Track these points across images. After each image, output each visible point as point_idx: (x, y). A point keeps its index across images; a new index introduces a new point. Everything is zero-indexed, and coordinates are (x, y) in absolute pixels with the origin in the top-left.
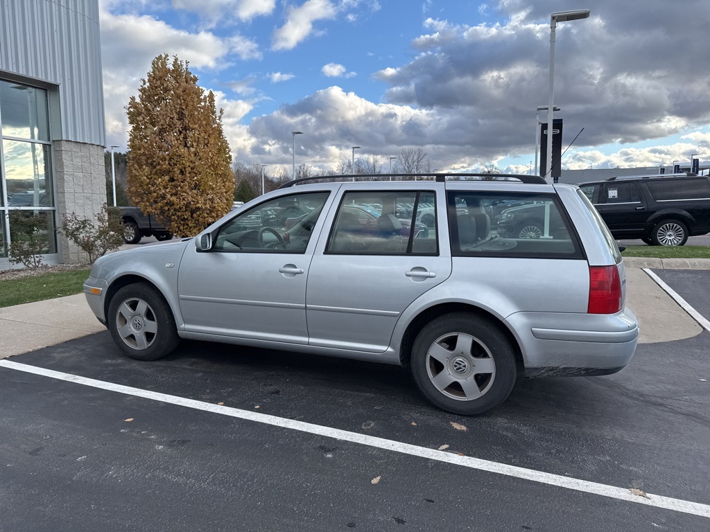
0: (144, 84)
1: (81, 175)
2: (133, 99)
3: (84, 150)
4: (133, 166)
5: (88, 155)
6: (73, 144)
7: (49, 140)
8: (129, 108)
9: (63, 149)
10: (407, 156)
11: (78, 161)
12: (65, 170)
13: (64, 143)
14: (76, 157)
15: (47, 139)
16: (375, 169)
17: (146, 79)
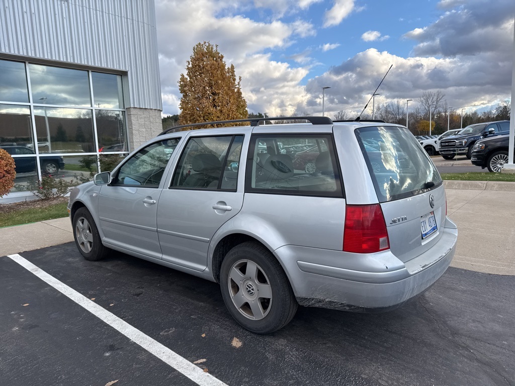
0: (189, 64)
1: (144, 130)
2: (183, 76)
3: (146, 113)
4: (182, 121)
5: (148, 116)
6: (138, 110)
7: (124, 108)
8: (180, 82)
9: (132, 113)
10: (427, 97)
11: (142, 121)
12: (134, 127)
13: (132, 110)
14: (141, 118)
15: (123, 108)
16: (398, 110)
17: (190, 60)
